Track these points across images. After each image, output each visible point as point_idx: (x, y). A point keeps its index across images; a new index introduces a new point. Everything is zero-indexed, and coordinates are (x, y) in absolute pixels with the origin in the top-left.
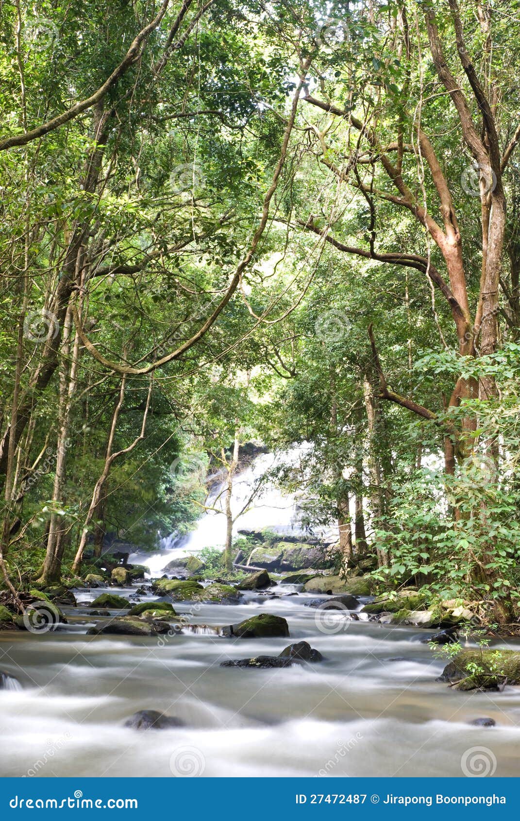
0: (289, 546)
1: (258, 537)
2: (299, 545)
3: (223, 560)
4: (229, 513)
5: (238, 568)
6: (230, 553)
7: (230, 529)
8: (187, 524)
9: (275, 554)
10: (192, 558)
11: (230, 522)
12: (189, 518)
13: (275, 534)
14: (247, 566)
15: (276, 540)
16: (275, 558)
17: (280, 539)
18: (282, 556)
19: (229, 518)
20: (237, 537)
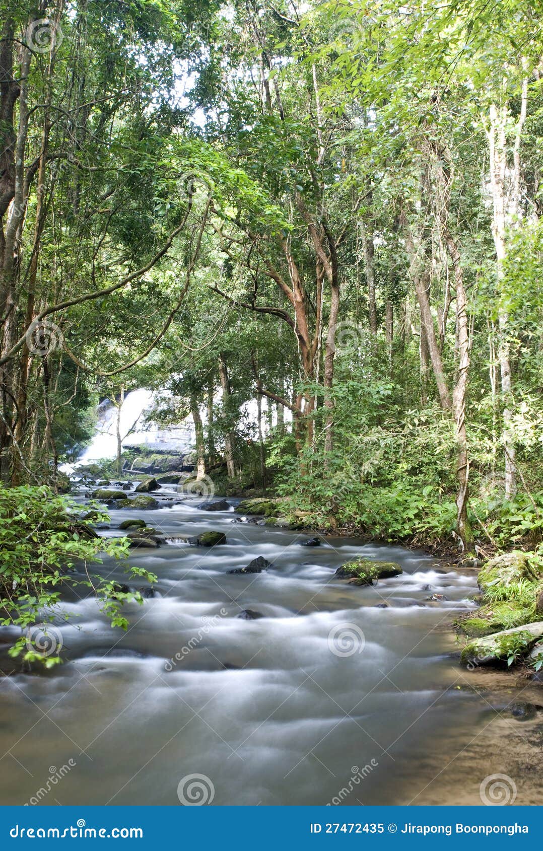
0: (159, 457)
1: (137, 450)
2: (166, 456)
3: (116, 467)
4: (118, 435)
5: (126, 472)
6: (119, 462)
7: (119, 446)
8: (86, 441)
9: (149, 462)
10: (94, 465)
11: (120, 441)
12: (88, 438)
13: (149, 449)
14: (131, 471)
15: (149, 453)
16: (150, 465)
17: (152, 452)
18: (154, 463)
19: (119, 439)
20: (123, 451)
